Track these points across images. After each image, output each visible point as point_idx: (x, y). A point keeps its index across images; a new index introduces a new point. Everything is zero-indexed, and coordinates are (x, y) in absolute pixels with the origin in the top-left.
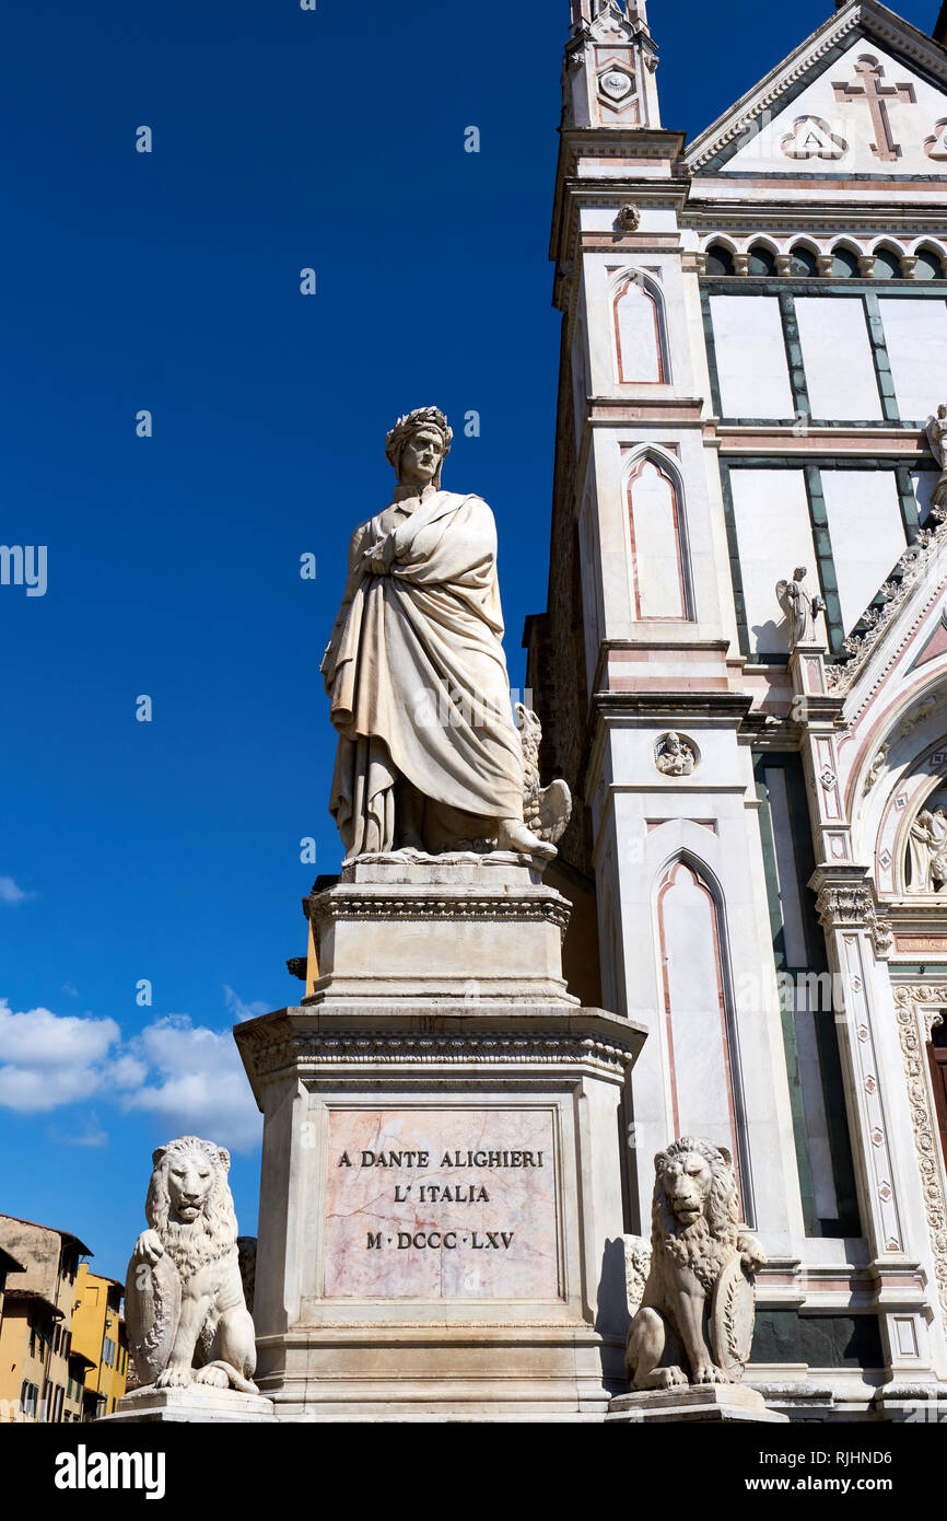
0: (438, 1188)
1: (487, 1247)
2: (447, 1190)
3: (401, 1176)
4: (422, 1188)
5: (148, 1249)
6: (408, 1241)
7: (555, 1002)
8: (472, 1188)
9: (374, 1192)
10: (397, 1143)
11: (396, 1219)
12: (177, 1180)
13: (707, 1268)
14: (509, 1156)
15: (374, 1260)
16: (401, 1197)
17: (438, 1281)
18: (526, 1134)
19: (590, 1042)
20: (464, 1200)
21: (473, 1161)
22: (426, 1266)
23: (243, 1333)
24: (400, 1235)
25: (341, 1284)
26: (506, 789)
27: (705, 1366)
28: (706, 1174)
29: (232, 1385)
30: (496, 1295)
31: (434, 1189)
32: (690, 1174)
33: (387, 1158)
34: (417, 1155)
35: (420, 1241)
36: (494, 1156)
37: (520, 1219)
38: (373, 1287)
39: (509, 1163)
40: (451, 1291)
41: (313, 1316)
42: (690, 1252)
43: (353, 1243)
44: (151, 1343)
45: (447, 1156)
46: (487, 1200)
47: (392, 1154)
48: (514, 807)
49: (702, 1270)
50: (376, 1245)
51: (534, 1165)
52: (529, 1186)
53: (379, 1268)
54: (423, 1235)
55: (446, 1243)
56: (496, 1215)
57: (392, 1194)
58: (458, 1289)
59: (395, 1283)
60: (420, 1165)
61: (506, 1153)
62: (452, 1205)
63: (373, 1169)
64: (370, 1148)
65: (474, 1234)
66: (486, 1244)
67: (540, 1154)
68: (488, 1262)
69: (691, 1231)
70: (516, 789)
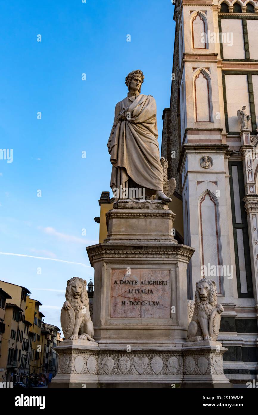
0: (140, 290)
1: (152, 305)
2: (142, 290)
3: (130, 287)
4: (136, 290)
5: (67, 306)
6: (132, 303)
7: (171, 242)
8: (149, 290)
9: (123, 291)
10: (129, 278)
11: (129, 298)
12: (74, 288)
13: (208, 312)
14: (158, 282)
15: (123, 308)
16: (130, 292)
17: (140, 313)
18: (162, 276)
19: (180, 253)
20: (146, 293)
21: (149, 283)
22: (136, 310)
23: (90, 326)
24: (130, 302)
25: (115, 314)
26: (158, 182)
27: (207, 336)
28: (209, 288)
29: (88, 340)
30: (154, 317)
31: (139, 290)
32: (205, 288)
33: (127, 282)
34: (134, 281)
35: (135, 303)
36: (154, 282)
37: (161, 298)
38: (123, 315)
39: (158, 283)
40: (143, 316)
41: (108, 322)
42: (204, 308)
43: (118, 304)
44: (68, 329)
45: (142, 282)
46: (152, 293)
47: (128, 281)
48: (160, 187)
49: (207, 312)
50: (124, 304)
51: (165, 284)
52: (163, 290)
53: (124, 310)
54: (136, 302)
55: (142, 304)
56: (155, 297)
57: (128, 291)
58: (145, 315)
59: (129, 314)
60: (135, 284)
61: (157, 281)
62: (143, 295)
63: (123, 285)
64: (122, 279)
65: (149, 302)
66: (152, 304)
67: (166, 281)
68: (153, 309)
69: (204, 302)
70: (161, 182)
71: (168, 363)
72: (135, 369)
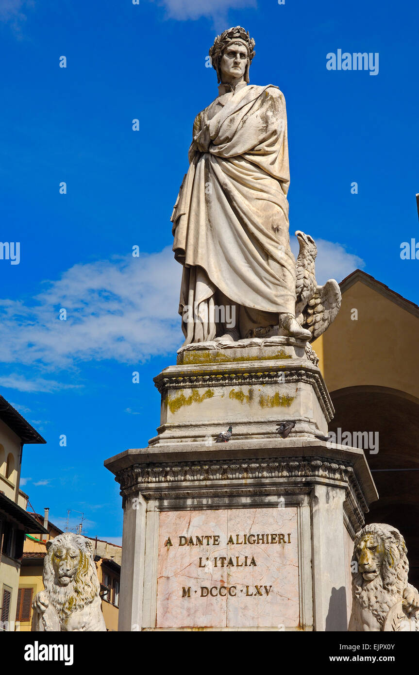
0: (225, 558)
1: (255, 595)
2: (231, 559)
3: (202, 551)
4: (216, 558)
6: (205, 591)
7: (303, 436)
8: (246, 557)
9: (187, 561)
10: (200, 530)
11: (200, 578)
13: (380, 609)
14: (270, 537)
15: (186, 605)
16: (203, 565)
17: (225, 616)
18: (280, 523)
19: (319, 462)
20: (242, 566)
21: (247, 540)
22: (217, 607)
24: (202, 588)
25: (166, 620)
26: (283, 293)
28: (380, 548)
31: (223, 559)
32: (369, 549)
33: (194, 540)
34: (213, 538)
35: (214, 592)
36: (260, 537)
37: (276, 577)
38: (186, 621)
39: (270, 541)
40: (233, 623)
42: (370, 599)
43: (174, 594)
45: (231, 538)
46: (255, 565)
47: (197, 538)
49: (376, 611)
50: (187, 595)
51: (285, 542)
52: (282, 555)
53: (189, 609)
54: (215, 588)
55: (230, 591)
56: (259, 576)
57: (197, 562)
58: (237, 621)
59: (199, 618)
60: (214, 544)
61: (267, 535)
62: (234, 569)
63: (186, 547)
64: (184, 534)
65: (247, 587)
66: (254, 593)
67: (289, 535)
68: (257, 604)
69: (371, 585)
70: (289, 293)
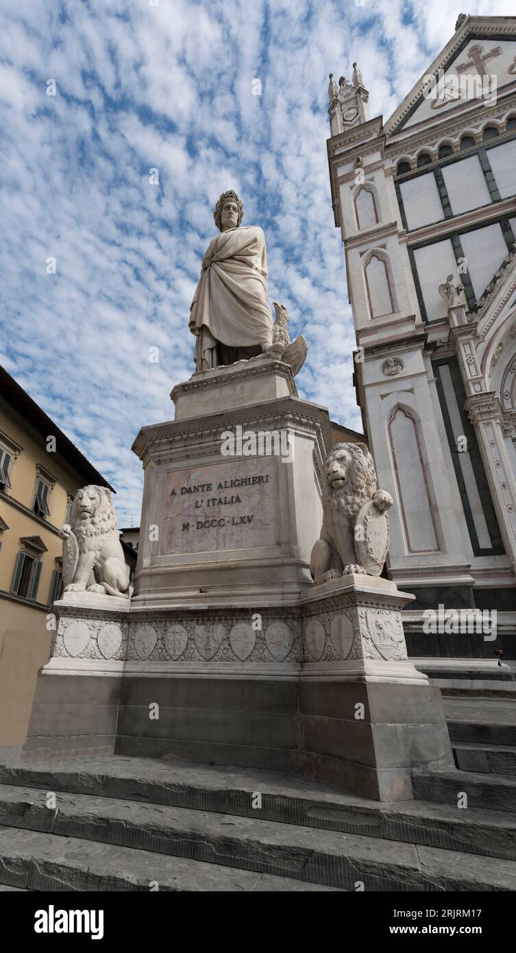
0: (216, 499)
1: (240, 524)
2: (220, 499)
3: (198, 497)
4: (209, 500)
6: (201, 525)
8: (232, 497)
9: (186, 505)
10: (197, 482)
11: (196, 516)
13: (350, 510)
14: (251, 480)
15: (185, 536)
16: (198, 506)
17: (216, 542)
18: (260, 468)
20: (229, 503)
21: (233, 484)
22: (209, 536)
24: (198, 523)
25: (170, 548)
27: (349, 566)
28: (348, 458)
29: (107, 593)
30: (244, 546)
31: (214, 500)
32: (337, 460)
33: (192, 489)
34: (206, 486)
35: (207, 525)
36: (244, 481)
37: (256, 508)
38: (185, 548)
39: (251, 483)
40: (222, 547)
41: (157, 562)
43: (177, 529)
45: (221, 484)
46: (240, 502)
47: (195, 487)
50: (186, 529)
51: (264, 482)
52: (262, 493)
53: (188, 539)
54: (208, 521)
55: (220, 524)
56: (244, 510)
57: (194, 505)
58: (225, 545)
59: (195, 545)
60: (207, 490)
61: (249, 479)
62: (223, 506)
63: (187, 495)
64: (185, 486)
65: (233, 519)
66: (239, 522)
67: (267, 476)
68: (241, 531)
69: (340, 492)
70: (269, 330)
71: (267, 636)
72: (196, 651)
